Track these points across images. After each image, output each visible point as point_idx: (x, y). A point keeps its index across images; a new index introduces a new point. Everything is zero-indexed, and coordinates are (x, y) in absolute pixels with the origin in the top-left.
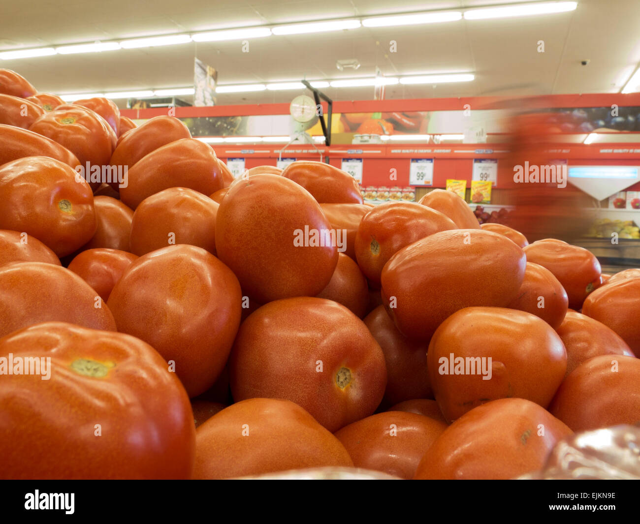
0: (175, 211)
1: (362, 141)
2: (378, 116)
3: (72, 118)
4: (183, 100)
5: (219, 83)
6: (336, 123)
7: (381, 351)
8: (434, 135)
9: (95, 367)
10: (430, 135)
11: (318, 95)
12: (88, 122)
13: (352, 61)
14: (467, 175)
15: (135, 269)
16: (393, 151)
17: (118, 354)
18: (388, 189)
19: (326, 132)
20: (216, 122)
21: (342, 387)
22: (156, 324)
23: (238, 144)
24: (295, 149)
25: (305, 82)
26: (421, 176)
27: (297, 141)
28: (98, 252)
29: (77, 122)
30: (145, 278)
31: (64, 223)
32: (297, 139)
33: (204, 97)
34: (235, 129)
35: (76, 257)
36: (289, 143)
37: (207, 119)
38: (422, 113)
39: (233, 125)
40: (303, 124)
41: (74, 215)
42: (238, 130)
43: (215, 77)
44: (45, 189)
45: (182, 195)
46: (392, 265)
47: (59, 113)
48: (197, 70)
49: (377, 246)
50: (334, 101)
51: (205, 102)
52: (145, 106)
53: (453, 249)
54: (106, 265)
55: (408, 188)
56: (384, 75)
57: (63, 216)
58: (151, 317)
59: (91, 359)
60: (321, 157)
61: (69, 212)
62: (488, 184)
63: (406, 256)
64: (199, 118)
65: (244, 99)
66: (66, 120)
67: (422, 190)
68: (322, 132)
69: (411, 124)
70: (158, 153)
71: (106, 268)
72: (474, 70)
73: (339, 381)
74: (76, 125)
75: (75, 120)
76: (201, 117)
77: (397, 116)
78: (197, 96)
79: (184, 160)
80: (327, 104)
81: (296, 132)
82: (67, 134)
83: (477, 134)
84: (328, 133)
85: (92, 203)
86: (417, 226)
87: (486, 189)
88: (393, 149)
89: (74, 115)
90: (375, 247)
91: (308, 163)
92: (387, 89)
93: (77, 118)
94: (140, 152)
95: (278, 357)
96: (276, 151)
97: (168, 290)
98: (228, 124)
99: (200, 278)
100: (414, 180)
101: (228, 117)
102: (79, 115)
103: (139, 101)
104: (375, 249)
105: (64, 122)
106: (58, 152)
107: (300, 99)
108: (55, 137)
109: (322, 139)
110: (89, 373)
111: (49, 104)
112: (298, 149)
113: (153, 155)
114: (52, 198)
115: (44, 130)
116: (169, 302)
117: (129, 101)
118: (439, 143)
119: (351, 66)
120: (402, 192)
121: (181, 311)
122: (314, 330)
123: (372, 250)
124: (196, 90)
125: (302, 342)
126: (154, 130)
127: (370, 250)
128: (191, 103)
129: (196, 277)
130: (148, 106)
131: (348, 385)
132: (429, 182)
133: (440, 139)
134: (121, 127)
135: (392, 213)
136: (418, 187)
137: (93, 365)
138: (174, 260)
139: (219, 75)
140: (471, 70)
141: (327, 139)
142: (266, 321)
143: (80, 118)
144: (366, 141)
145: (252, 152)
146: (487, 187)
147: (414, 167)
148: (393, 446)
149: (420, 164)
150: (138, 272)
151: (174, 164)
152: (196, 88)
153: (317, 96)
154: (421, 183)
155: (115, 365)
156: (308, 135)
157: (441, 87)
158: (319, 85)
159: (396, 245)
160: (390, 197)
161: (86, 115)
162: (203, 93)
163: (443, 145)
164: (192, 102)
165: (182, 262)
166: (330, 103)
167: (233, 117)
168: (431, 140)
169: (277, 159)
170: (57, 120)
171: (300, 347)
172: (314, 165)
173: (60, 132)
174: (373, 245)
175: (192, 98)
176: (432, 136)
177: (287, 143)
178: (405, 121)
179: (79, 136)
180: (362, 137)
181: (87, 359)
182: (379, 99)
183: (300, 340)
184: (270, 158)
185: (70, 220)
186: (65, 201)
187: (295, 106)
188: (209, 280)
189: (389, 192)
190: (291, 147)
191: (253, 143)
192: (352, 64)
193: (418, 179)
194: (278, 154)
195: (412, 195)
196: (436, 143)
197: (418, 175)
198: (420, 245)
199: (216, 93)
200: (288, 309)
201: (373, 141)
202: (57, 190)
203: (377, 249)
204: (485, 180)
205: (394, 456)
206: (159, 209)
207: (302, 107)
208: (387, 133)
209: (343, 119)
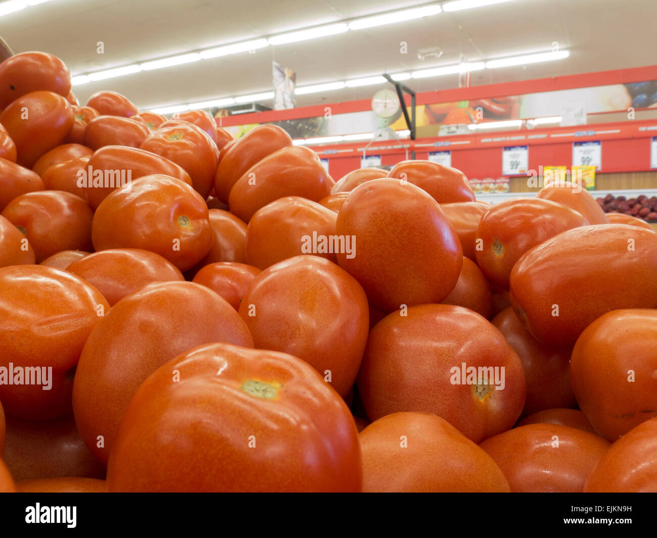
0: (290, 221)
1: (449, 133)
2: (464, 104)
3: (178, 134)
4: (263, 105)
5: (298, 84)
6: (421, 116)
7: (519, 360)
8: (526, 120)
9: (263, 388)
10: (522, 120)
11: (401, 88)
12: (193, 136)
13: (433, 49)
14: (566, 161)
15: (262, 283)
16: (484, 140)
17: (282, 374)
18: (480, 181)
19: (411, 125)
20: (298, 124)
21: (480, 398)
22: (290, 338)
23: (320, 145)
24: (379, 146)
25: (386, 76)
26: (515, 165)
27: (380, 137)
28: (219, 266)
29: (184, 137)
30: (274, 291)
31: (185, 239)
32: (380, 136)
33: (284, 101)
34: (317, 130)
35: (200, 271)
36: (373, 140)
37: (288, 122)
38: (513, 98)
39: (314, 126)
40: (386, 119)
41: (192, 231)
42: (320, 130)
43: (294, 78)
44: (164, 206)
45: (296, 204)
46: (522, 267)
47: (166, 130)
48: (276, 73)
49: (500, 246)
50: (417, 92)
51: (284, 105)
52: (227, 115)
53: (592, 247)
54: (230, 279)
55: (501, 178)
56: (469, 60)
57: (184, 233)
58: (284, 331)
59: (258, 380)
60: (407, 152)
61: (188, 227)
62: (590, 170)
63: (538, 257)
64: (280, 122)
65: (324, 99)
66: (173, 137)
67: (517, 180)
68: (406, 126)
69: (501, 110)
70: (264, 164)
71: (230, 282)
72: (568, 45)
73: (477, 392)
74: (184, 141)
75: (181, 136)
76: (282, 121)
77: (486, 103)
78: (276, 100)
79: (290, 168)
80: (410, 96)
81: (380, 128)
82: (175, 150)
83: (576, 116)
84: (412, 127)
85: (207, 218)
86: (543, 223)
87: (588, 174)
88: (483, 138)
89: (180, 131)
90: (498, 247)
91: (416, 163)
92: (473, 74)
93: (183, 134)
94: (245, 163)
95: (414, 368)
96: (359, 150)
97: (299, 303)
98: (309, 126)
99: (328, 290)
100: (507, 169)
101: (309, 118)
102: (185, 131)
103: (221, 109)
104: (498, 249)
105: (171, 139)
106: (169, 169)
107: (382, 94)
108: (164, 154)
109: (406, 134)
110: (260, 394)
111: (151, 121)
112: (382, 146)
113: (260, 166)
114: (172, 214)
115: (154, 148)
116: (301, 316)
117: (211, 110)
118: (533, 128)
119: (433, 54)
120: (494, 183)
121: (313, 324)
122: (450, 339)
123: (496, 251)
124: (275, 94)
125: (438, 352)
126: (258, 140)
127: (493, 251)
128: (270, 107)
129: (325, 289)
130: (230, 114)
131: (487, 395)
132: (524, 171)
133: (533, 123)
134: (218, 138)
135: (516, 210)
136: (512, 177)
137: (261, 386)
138: (300, 272)
139: (297, 77)
140: (565, 46)
141: (411, 133)
142: (395, 330)
143: (186, 133)
144: (453, 132)
145: (334, 152)
146: (590, 172)
147: (507, 156)
148: (546, 461)
149: (513, 152)
150: (266, 284)
151: (282, 172)
152: (275, 91)
153: (399, 88)
154: (516, 172)
155: (282, 386)
156: (392, 130)
157: (532, 68)
158: (400, 77)
159: (522, 245)
160: (482, 189)
161: (191, 130)
162: (283, 96)
163: (538, 130)
164: (272, 105)
165: (309, 274)
166: (413, 95)
167: (314, 117)
168: (523, 126)
169: (361, 158)
170: (165, 137)
171: (436, 357)
172: (421, 164)
173: (169, 149)
174: (496, 245)
175: (272, 102)
176: (524, 121)
177: (370, 140)
178: (495, 107)
179: (186, 152)
180: (449, 128)
181: (255, 380)
182: (465, 87)
183: (436, 350)
184: (354, 157)
185: (189, 236)
186: (183, 217)
187: (377, 101)
188: (337, 291)
189: (481, 184)
190: (375, 144)
191: (335, 142)
192: (434, 52)
193: (512, 168)
194: (362, 152)
195: (506, 186)
196: (529, 128)
197: (512, 164)
198: (554, 244)
199: (295, 95)
200: (419, 317)
201: (461, 131)
202: (176, 206)
203: (500, 249)
204: (588, 164)
205: (549, 472)
206: (273, 219)
207: (384, 101)
208: (475, 121)
209: (428, 111)
